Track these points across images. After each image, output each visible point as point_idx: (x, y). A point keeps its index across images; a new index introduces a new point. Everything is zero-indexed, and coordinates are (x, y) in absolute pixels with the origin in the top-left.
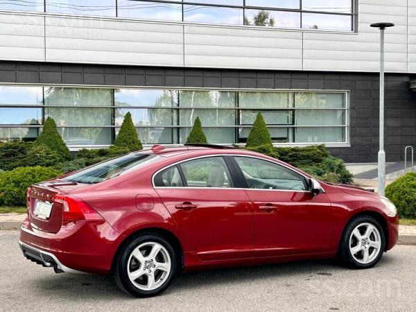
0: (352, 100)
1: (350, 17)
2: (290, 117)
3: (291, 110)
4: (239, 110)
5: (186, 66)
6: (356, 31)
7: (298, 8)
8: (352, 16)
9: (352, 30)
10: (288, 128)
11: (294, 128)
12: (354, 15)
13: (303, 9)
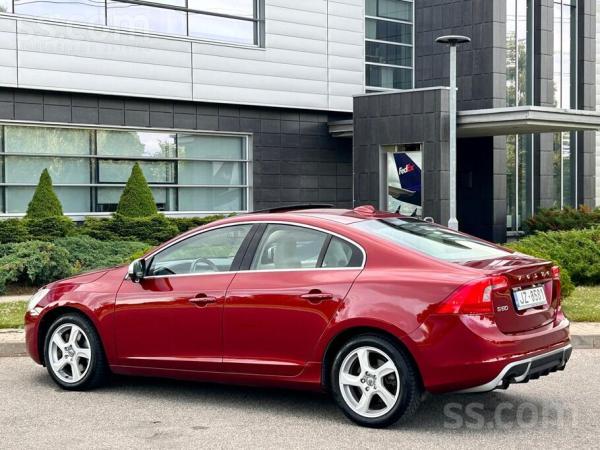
0: (256, 148)
1: (252, 23)
2: (172, 171)
3: (173, 161)
4: (98, 159)
5: (20, 86)
6: (263, 46)
7: (184, 5)
8: (255, 22)
9: (256, 43)
10: (167, 189)
11: (177, 189)
12: (258, 22)
13: (190, 7)
